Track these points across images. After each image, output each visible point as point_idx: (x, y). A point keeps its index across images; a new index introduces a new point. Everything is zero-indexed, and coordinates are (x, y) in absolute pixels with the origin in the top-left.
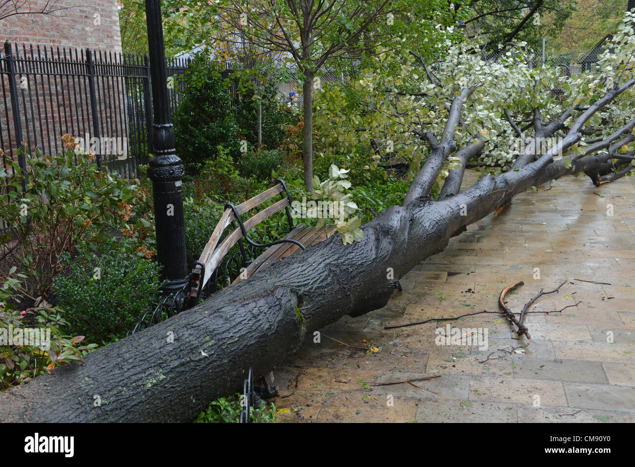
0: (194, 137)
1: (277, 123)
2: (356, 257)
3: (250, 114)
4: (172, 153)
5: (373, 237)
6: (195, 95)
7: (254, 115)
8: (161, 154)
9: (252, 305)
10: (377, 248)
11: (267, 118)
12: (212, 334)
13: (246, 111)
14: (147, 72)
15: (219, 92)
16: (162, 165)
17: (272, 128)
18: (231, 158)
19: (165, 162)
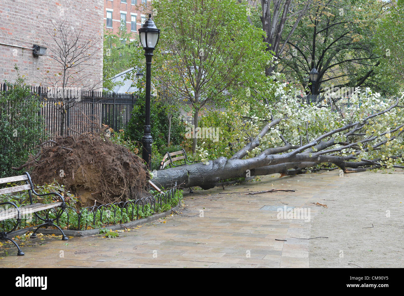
0: (138, 136)
1: (179, 132)
2: (206, 168)
3: (163, 126)
4: (150, 135)
5: (212, 163)
6: (139, 114)
7: (165, 127)
8: (146, 135)
9: (176, 171)
10: (213, 166)
11: (173, 129)
12: (168, 174)
13: (161, 124)
14: (114, 101)
15: (151, 114)
16: (146, 138)
17: (176, 135)
18: (156, 146)
19: (148, 137)
